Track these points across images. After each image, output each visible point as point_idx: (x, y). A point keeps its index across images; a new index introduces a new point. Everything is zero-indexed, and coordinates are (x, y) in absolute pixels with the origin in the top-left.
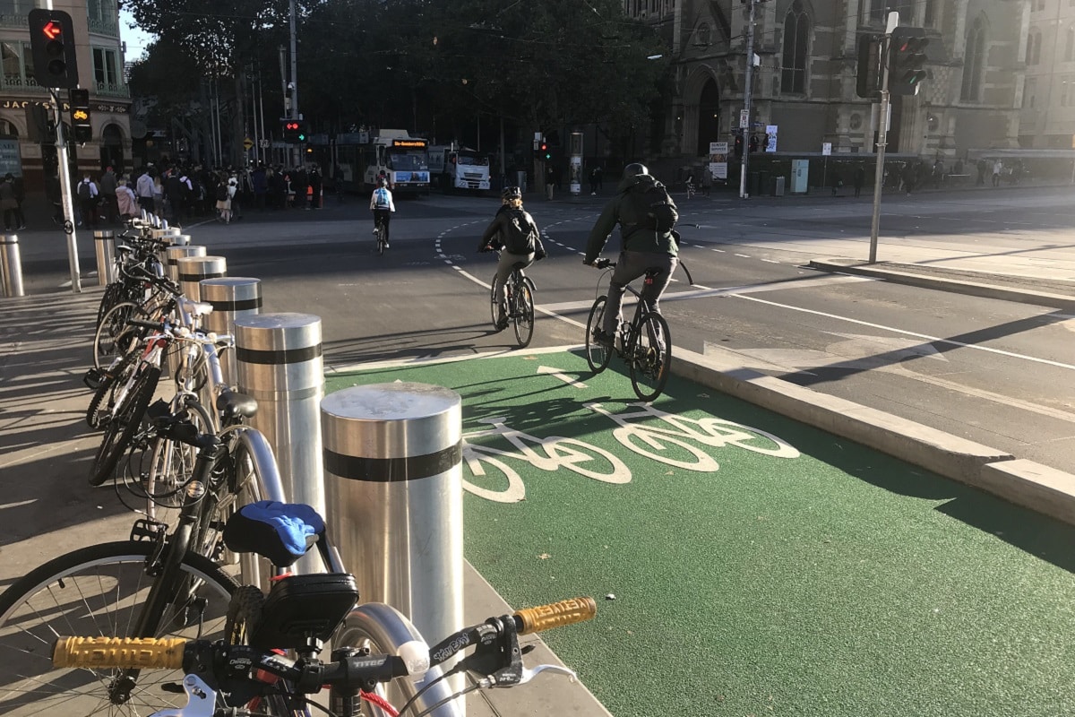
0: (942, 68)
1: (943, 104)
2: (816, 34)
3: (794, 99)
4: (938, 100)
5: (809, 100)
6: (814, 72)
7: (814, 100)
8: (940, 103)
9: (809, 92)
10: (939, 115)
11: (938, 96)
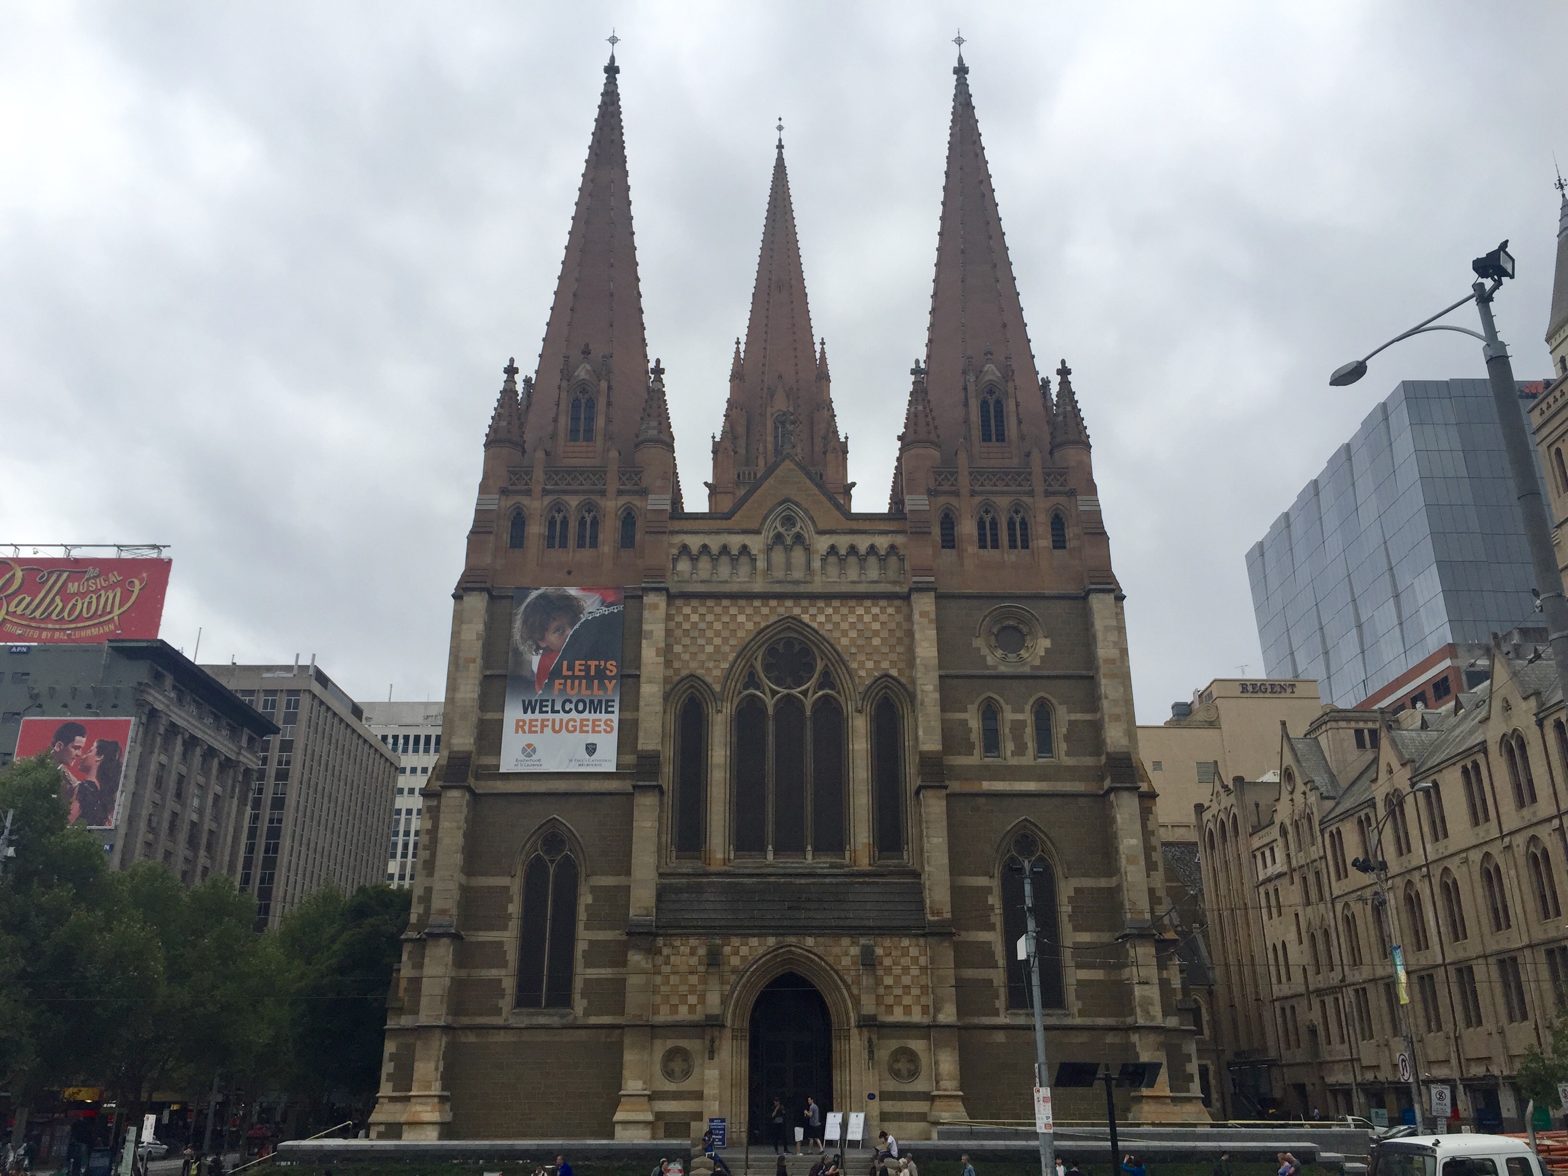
0: (906, 942)
1: (926, 1020)
2: (594, 890)
3: (542, 1020)
4: (907, 1010)
5: (580, 1022)
6: (587, 965)
7: (593, 1020)
8: (917, 1017)
9: (580, 1005)
10: (917, 1045)
11: (907, 1000)
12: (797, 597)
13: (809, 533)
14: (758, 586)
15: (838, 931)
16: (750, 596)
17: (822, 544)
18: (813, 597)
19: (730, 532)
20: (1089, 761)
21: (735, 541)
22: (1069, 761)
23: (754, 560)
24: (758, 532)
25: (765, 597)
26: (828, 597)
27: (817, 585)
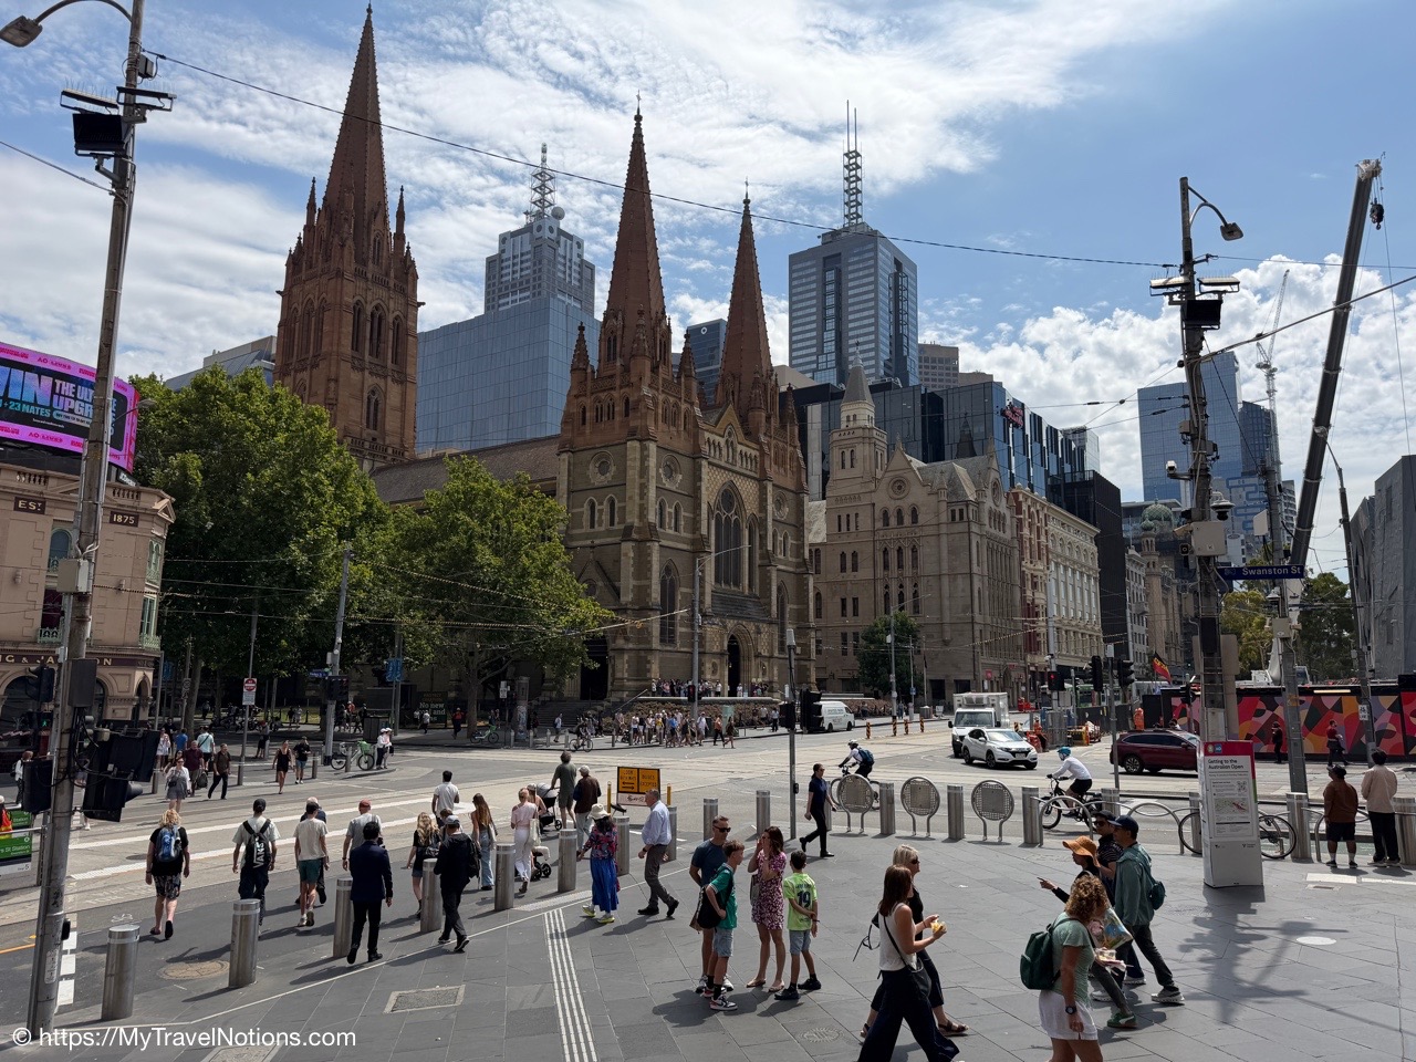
2: (681, 593)
3: (669, 648)
5: (678, 650)
6: (681, 626)
7: (682, 649)
9: (678, 643)
12: (734, 472)
13: (735, 442)
14: (723, 463)
15: (749, 619)
16: (721, 467)
17: (739, 448)
18: (737, 473)
19: (716, 434)
20: (794, 560)
21: (718, 439)
22: (790, 559)
23: (720, 450)
24: (723, 436)
25: (725, 469)
26: (741, 474)
27: (737, 468)
